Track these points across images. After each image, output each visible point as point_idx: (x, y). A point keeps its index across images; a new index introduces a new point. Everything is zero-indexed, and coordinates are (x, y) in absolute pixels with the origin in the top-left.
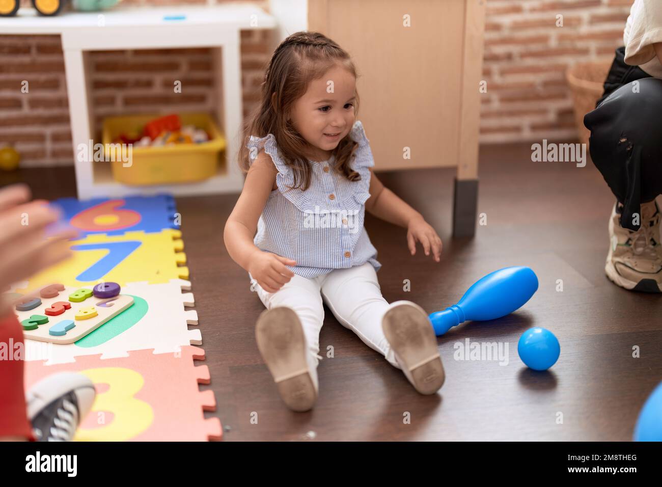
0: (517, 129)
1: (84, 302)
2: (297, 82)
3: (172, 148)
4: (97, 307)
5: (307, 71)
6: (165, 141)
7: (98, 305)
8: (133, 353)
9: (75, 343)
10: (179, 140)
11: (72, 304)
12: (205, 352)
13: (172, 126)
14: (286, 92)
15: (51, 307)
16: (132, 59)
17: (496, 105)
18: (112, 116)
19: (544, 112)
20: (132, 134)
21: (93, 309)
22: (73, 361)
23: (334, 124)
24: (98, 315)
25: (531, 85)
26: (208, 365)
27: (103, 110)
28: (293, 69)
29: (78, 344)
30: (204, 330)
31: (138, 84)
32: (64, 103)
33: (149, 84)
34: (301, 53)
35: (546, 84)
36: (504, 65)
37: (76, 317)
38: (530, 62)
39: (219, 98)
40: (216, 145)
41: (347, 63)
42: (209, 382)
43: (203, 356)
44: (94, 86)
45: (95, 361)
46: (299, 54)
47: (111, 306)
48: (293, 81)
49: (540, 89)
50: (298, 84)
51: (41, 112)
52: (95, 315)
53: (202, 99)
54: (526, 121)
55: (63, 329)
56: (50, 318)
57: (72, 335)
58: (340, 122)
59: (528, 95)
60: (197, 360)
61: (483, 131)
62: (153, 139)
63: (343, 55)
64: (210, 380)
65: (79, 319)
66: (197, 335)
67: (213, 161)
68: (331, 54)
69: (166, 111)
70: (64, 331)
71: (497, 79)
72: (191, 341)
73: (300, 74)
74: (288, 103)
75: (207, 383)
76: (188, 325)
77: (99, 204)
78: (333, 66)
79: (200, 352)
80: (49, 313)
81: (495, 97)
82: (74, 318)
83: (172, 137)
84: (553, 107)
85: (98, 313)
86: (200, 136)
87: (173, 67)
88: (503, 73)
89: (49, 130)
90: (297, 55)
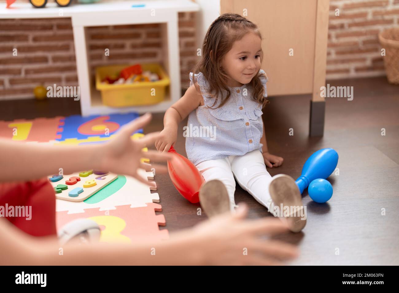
0: (347, 71)
1: (88, 177)
2: (226, 43)
3: (138, 84)
4: (96, 180)
5: (232, 36)
6: (133, 81)
7: (97, 178)
8: (119, 207)
9: (84, 201)
10: (142, 80)
11: (81, 178)
12: (162, 206)
13: (137, 71)
14: (220, 49)
15: (69, 180)
16: (112, 32)
17: (333, 56)
18: (100, 66)
19: (364, 60)
20: (113, 77)
21: (94, 181)
22: (83, 212)
23: (249, 67)
24: (96, 184)
25: (356, 44)
26: (164, 215)
27: (95, 62)
28: (223, 35)
29: (86, 202)
30: (160, 193)
31: (116, 47)
32: (73, 58)
33: (122, 46)
34: (228, 26)
35: (365, 43)
36: (339, 31)
37: (84, 186)
38: (355, 29)
39: (165, 54)
40: (164, 82)
41: (256, 30)
42: (165, 225)
43: (161, 209)
44: (91, 48)
45: (96, 212)
46: (227, 26)
47: (104, 179)
48: (224, 42)
49: (361, 46)
50: (227, 44)
51: (59, 64)
52: (95, 185)
53: (154, 55)
54: (352, 66)
55: (76, 193)
56: (69, 186)
57: (82, 196)
58: (253, 66)
59: (354, 50)
60: (157, 211)
61: (328, 72)
62: (126, 79)
63: (254, 26)
64: (166, 223)
65: (86, 187)
66: (156, 196)
67: (162, 92)
68: (247, 25)
69: (133, 62)
70: (77, 194)
71: (334, 40)
72: (153, 200)
73: (228, 38)
74: (220, 56)
75: (163, 225)
76: (151, 190)
77: (94, 118)
78: (248, 33)
79: (159, 207)
80: (68, 183)
81: (333, 51)
82: (83, 186)
83: (137, 78)
84: (370, 57)
85: (97, 183)
86: (154, 77)
87: (137, 36)
88: (338, 36)
89: (64, 75)
90: (225, 27)
